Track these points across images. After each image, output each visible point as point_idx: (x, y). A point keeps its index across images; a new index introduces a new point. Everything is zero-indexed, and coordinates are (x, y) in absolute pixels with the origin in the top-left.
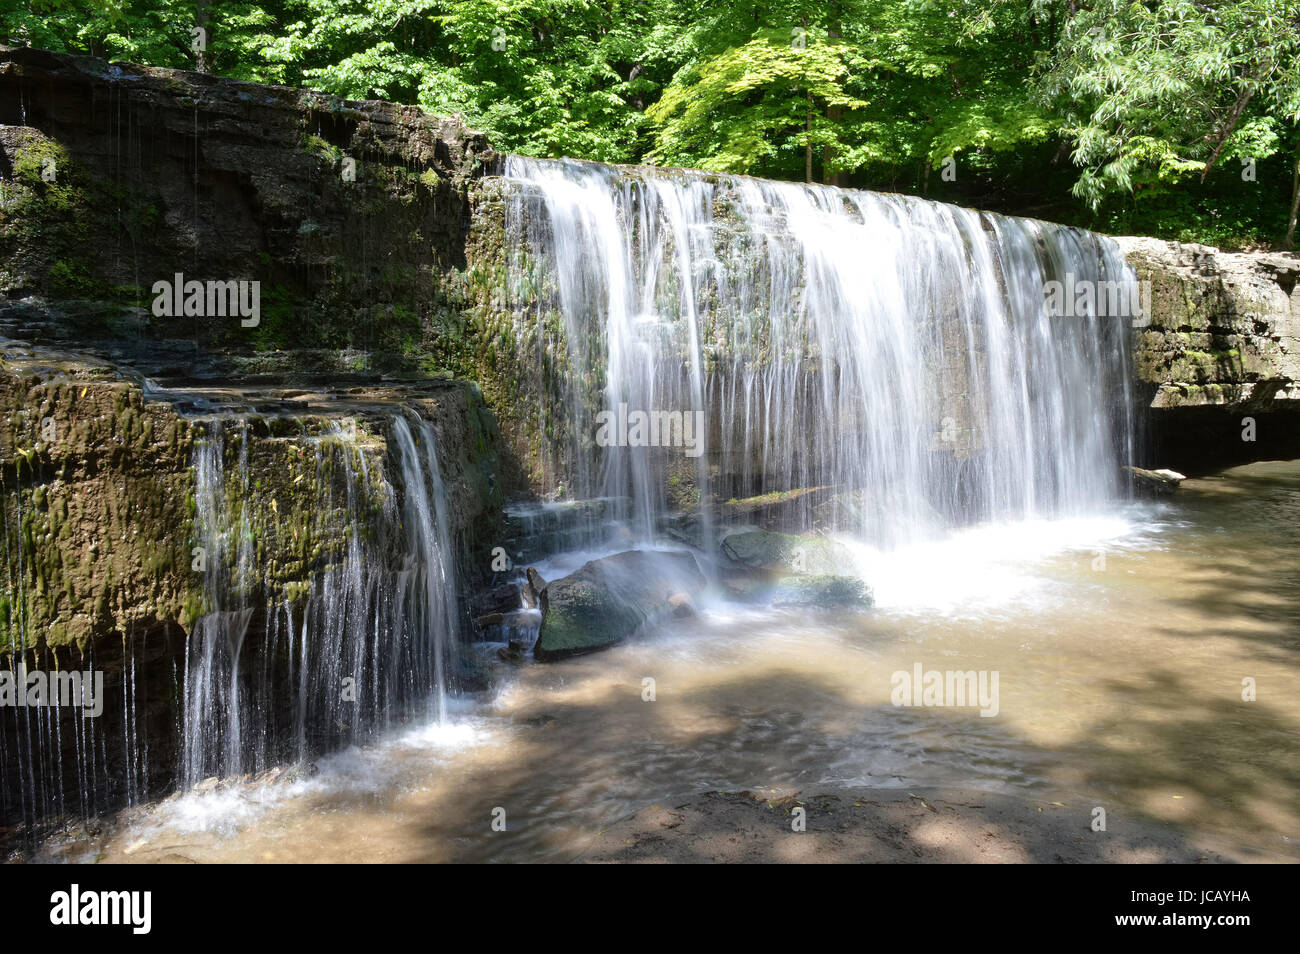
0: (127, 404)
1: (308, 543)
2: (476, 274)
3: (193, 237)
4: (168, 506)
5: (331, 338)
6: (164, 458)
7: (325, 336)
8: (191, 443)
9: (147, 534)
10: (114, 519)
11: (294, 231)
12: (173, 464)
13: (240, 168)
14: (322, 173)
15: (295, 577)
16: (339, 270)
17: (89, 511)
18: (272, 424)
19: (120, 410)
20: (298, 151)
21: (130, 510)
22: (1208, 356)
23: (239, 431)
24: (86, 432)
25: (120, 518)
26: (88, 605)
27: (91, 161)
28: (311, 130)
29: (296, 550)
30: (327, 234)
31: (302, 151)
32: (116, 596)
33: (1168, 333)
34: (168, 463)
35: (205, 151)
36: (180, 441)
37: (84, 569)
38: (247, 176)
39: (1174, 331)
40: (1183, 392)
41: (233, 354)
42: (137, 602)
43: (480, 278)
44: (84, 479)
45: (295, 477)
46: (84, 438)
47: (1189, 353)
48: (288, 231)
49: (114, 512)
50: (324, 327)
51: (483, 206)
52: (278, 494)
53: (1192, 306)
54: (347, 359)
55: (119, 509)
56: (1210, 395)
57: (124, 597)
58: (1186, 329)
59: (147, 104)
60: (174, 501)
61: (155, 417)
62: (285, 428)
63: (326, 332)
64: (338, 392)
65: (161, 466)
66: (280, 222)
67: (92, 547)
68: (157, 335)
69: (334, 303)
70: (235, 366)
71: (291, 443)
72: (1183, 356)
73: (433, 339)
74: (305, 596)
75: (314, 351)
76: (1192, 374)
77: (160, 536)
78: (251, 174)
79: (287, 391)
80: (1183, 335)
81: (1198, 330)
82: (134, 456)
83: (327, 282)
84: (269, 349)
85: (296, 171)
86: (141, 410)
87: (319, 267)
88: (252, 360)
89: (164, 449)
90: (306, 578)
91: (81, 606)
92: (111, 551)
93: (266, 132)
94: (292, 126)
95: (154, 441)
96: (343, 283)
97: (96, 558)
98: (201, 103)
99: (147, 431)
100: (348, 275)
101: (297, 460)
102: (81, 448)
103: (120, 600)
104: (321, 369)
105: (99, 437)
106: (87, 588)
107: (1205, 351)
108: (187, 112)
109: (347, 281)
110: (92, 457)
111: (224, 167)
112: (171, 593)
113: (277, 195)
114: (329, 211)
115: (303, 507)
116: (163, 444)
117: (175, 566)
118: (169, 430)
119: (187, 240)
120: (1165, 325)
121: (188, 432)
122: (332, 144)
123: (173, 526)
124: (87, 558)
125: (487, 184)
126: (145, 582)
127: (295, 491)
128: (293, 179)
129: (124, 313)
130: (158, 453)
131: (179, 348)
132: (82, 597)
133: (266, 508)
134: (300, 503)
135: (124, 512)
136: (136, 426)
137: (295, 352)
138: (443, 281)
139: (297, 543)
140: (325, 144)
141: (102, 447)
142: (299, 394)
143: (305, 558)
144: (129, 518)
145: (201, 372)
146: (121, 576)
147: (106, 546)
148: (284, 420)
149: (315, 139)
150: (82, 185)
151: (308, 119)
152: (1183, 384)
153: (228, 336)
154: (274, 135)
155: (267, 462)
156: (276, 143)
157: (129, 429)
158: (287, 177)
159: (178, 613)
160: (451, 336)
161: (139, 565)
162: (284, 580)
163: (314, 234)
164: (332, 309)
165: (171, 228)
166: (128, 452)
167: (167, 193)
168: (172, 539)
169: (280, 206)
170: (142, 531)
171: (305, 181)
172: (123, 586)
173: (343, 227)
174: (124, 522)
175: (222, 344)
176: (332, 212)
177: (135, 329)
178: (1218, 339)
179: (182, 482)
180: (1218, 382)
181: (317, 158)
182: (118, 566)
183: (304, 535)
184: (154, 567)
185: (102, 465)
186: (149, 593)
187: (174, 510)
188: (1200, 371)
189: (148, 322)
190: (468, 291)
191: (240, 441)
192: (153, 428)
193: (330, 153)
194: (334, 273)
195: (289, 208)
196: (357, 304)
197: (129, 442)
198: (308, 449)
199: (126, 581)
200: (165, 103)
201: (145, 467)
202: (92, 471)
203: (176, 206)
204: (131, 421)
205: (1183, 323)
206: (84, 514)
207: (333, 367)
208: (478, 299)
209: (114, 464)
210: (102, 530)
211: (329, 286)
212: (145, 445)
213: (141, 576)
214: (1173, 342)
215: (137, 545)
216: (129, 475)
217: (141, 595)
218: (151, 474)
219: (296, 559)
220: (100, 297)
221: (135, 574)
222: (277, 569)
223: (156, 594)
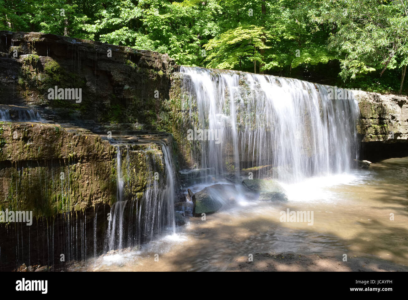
0: (98, 141)
1: (143, 181)
2: (172, 101)
3: (94, 90)
4: (107, 171)
5: (132, 120)
6: (107, 156)
7: (130, 119)
8: (114, 152)
9: (101, 179)
10: (93, 174)
11: (123, 88)
12: (109, 158)
13: (108, 70)
14: (131, 71)
15: (139, 191)
16: (135, 100)
17: (87, 172)
18: (134, 147)
19: (96, 143)
20: (124, 65)
21: (97, 171)
22: (378, 126)
23: (126, 149)
24: (87, 149)
25: (95, 174)
26: (86, 199)
27: (65, 67)
28: (128, 58)
29: (140, 183)
30: (131, 89)
31: (126, 65)
32: (93, 196)
33: (367, 119)
34: (107, 158)
35: (98, 65)
36: (111, 152)
37: (85, 189)
38: (110, 72)
39: (368, 119)
40: (371, 137)
41: (105, 125)
42: (98, 198)
43: (173, 102)
44: (86, 163)
45: (140, 162)
46: (86, 151)
47: (373, 125)
48: (121, 88)
49: (93, 172)
50: (130, 117)
51: (174, 81)
52: (136, 167)
53: (374, 111)
54: (136, 126)
55: (94, 171)
56: (379, 138)
57: (95, 197)
58: (372, 118)
59: (83, 50)
60: (109, 169)
61: (105, 145)
62: (137, 148)
63: (131, 118)
64: (140, 137)
65: (106, 159)
66: (119, 86)
67: (87, 182)
68: (83, 119)
69: (133, 110)
70: (105, 128)
71: (139, 152)
72: (371, 126)
73: (160, 120)
74: (142, 197)
75: (127, 124)
76: (374, 132)
77: (105, 179)
78: (111, 71)
79: (126, 136)
80: (371, 120)
81: (375, 119)
82: (99, 156)
83: (131, 103)
84: (114, 123)
85: (124, 71)
86: (101, 143)
87: (129, 99)
88: (110, 126)
89: (107, 154)
90: (142, 191)
91: (84, 199)
92: (92, 183)
93: (116, 59)
94: (123, 57)
95: (104, 152)
96: (136, 104)
97: (88, 186)
98: (98, 51)
99: (102, 149)
100: (137, 101)
101: (141, 157)
102: (85, 154)
103: (94, 197)
104: (129, 129)
105: (90, 150)
106: (86, 194)
107: (377, 125)
108: (94, 53)
109: (137, 103)
110: (88, 156)
111: (103, 69)
112: (107, 195)
113: (118, 77)
114: (132, 83)
115: (142, 171)
116: (106, 152)
117: (108, 187)
118: (108, 148)
119: (93, 91)
120: (366, 117)
121: (113, 149)
122: (133, 63)
123: (108, 176)
124: (86, 185)
125: (175, 75)
126: (101, 192)
127: (140, 166)
128: (123, 73)
129: (74, 112)
130: (105, 155)
131: (89, 123)
132: (84, 197)
133: (132, 171)
134: (141, 170)
135: (96, 172)
136: (100, 147)
137: (122, 124)
138: (163, 103)
139: (140, 181)
140: (132, 63)
141: (90, 153)
142: (129, 137)
143: (142, 186)
144: (97, 174)
146: (94, 191)
147: (91, 182)
149: (129, 61)
150: (63, 74)
151: (127, 55)
152: (371, 135)
153: (103, 119)
154: (118, 60)
155: (133, 158)
156: (118, 62)
157: (98, 148)
158: (121, 72)
159: (108, 202)
160: (165, 119)
161: (99, 187)
162: (136, 192)
163: (128, 89)
164: (132, 111)
165: (88, 87)
166: (97, 155)
167: (86, 76)
168: (108, 180)
169: (119, 81)
170: (100, 178)
171: (126, 74)
172: (95, 193)
173: (136, 87)
174: (95, 175)
175: (101, 122)
176: (133, 83)
177: (78, 117)
178: (381, 121)
179: (111, 163)
180: (381, 134)
181: (129, 67)
182: (94, 188)
183: (142, 179)
184: (103, 188)
185: (90, 159)
186: (101, 196)
187: (108, 172)
188: (376, 131)
189: (81, 115)
190: (170, 106)
191: (126, 152)
192: (104, 148)
193: (133, 65)
194: (133, 101)
195: (121, 81)
196: (139, 110)
197: (98, 152)
198: (144, 154)
199: (96, 192)
200: (88, 50)
201: (101, 159)
202: (88, 160)
203: (89, 81)
204: (98, 146)
205: (371, 116)
206: (85, 173)
207: (133, 129)
208: (173, 109)
209: (94, 158)
210: (90, 177)
211: (132, 104)
212: (102, 153)
213: (100, 191)
214: (368, 122)
215: (99, 182)
216: (97, 162)
217: (99, 196)
218: (103, 161)
219: (139, 186)
220: (67, 107)
221: (98, 190)
222: (135, 189)
223: (103, 196)
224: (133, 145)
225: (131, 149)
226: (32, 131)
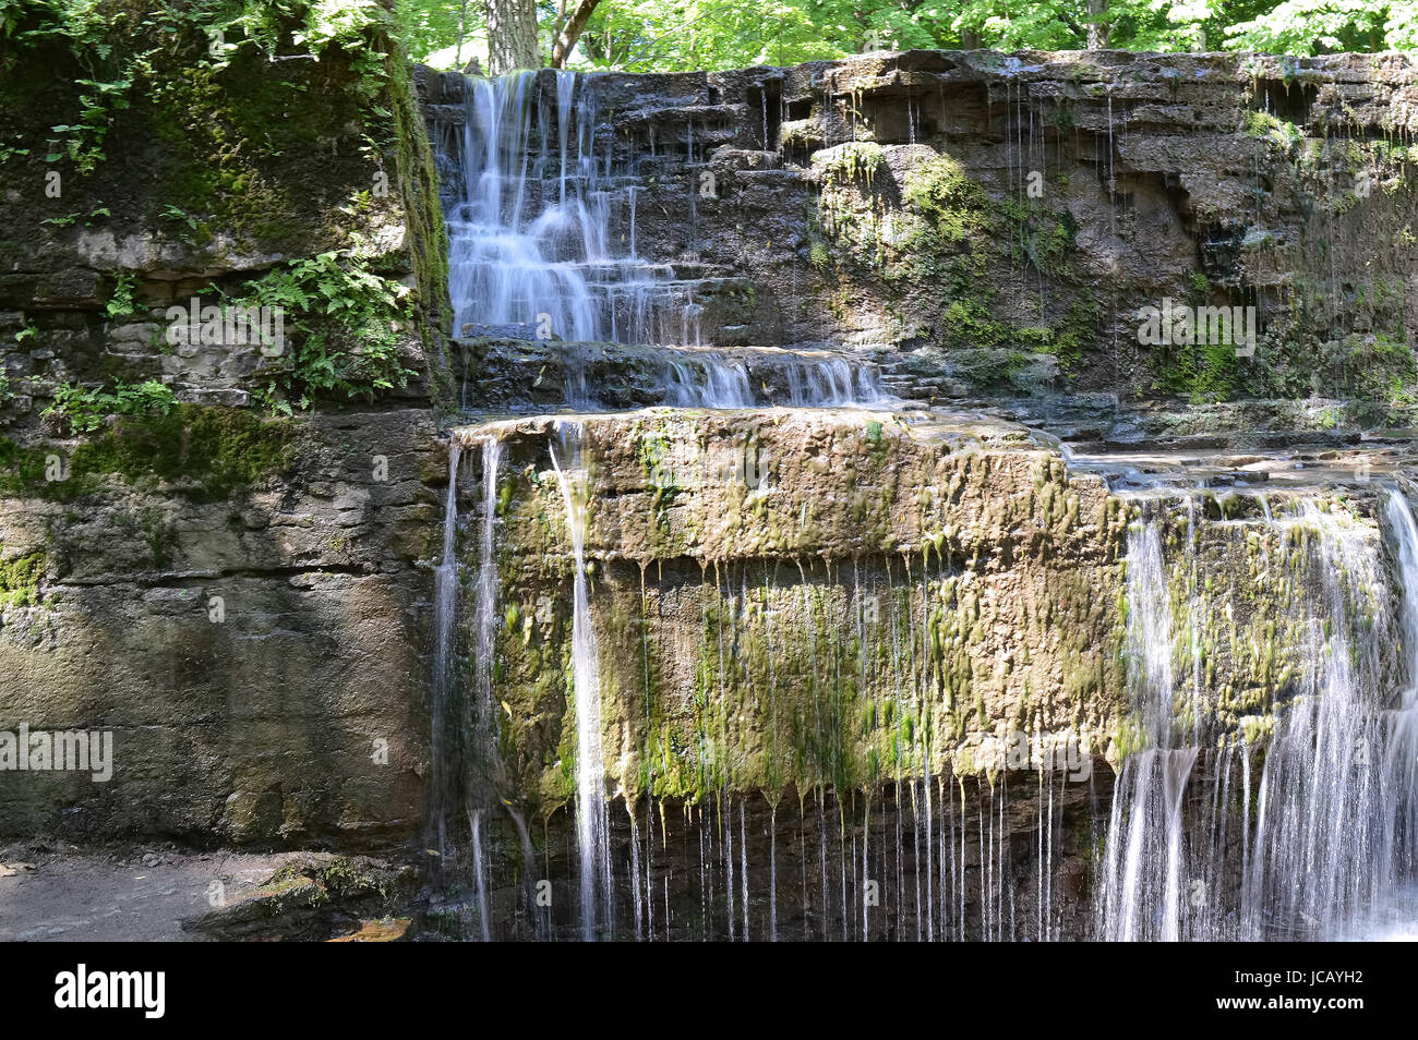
0: (1048, 478)
1: (1271, 664)
3: (1109, 261)
4: (1096, 608)
5: (1289, 384)
6: (1092, 545)
7: (1281, 381)
8: (1125, 527)
9: (1070, 643)
10: (1032, 622)
11: (1237, 243)
12: (1103, 554)
13: (1167, 168)
14: (1272, 161)
15: (1252, 710)
16: (1299, 291)
17: (1003, 610)
18: (1226, 503)
19: (1041, 485)
20: (1239, 135)
21: (1050, 611)
23: (1185, 512)
24: (1002, 513)
25: (1039, 621)
26: (1001, 726)
27: (988, 177)
28: (1255, 106)
29: (1257, 673)
30: (1281, 243)
31: (1246, 134)
32: (1032, 719)
34: (1095, 553)
35: (1122, 150)
36: (1111, 525)
37: (996, 683)
38: (1175, 177)
41: (1164, 410)
42: (1057, 727)
44: (998, 571)
45: (1256, 574)
46: (999, 520)
48: (1229, 243)
49: (1032, 612)
50: (1279, 369)
52: (1235, 596)
54: (1311, 412)
55: (1038, 609)
57: (1042, 721)
59: (1051, 99)
60: (1104, 603)
61: (1082, 493)
62: (1242, 508)
63: (1282, 375)
64: (1304, 458)
65: (1088, 556)
66: (1218, 232)
67: (1006, 656)
68: (1068, 388)
69: (1292, 336)
70: (1166, 426)
71: (1251, 528)
74: (1268, 738)
75: (1265, 402)
77: (1087, 647)
78: (1179, 172)
79: (1236, 457)
82: (1057, 543)
83: (1282, 308)
84: (1207, 401)
85: (1238, 163)
86: (1064, 485)
87: (1271, 289)
88: (1185, 416)
89: (1092, 535)
90: (1269, 711)
91: (992, 729)
92: (1028, 663)
93: (1198, 116)
94: (1231, 103)
95: (1080, 525)
96: (1303, 310)
97: (1011, 670)
98: (1117, 89)
99: (1072, 511)
100: (1310, 296)
101: (1258, 551)
102: (996, 533)
103: (1037, 724)
104: (1277, 427)
105: (1016, 519)
106: (999, 706)
108: (1098, 103)
109: (1310, 305)
110: (1007, 543)
111: (1146, 167)
112: (1098, 719)
113: (1213, 196)
114: (1282, 212)
115: (1266, 615)
116: (1089, 528)
117: (1103, 685)
118: (1098, 510)
119: (1102, 266)
121: (1122, 515)
122: (1284, 121)
123: (1102, 634)
124: (1001, 668)
126: (1067, 703)
127: (1256, 593)
128: (1235, 174)
129: (1028, 363)
130: (1084, 540)
131: (1095, 404)
132: (994, 717)
133: (1217, 615)
134: (1263, 609)
135: (1043, 613)
136: (1058, 505)
137: (1242, 404)
139: (1258, 664)
140: (1276, 122)
141: (1018, 532)
142: (1251, 461)
143: (1268, 684)
144: (1049, 621)
145: (1124, 434)
146: (1038, 694)
147: (1022, 655)
148: (1241, 497)
149: (1262, 117)
150: (979, 208)
151: (1251, 90)
153: (1154, 387)
154: (1208, 119)
155: (1220, 553)
156: (1210, 129)
157: (1051, 509)
158: (1226, 172)
159: (1105, 747)
161: (1061, 681)
162: (1239, 713)
163: (1265, 245)
164: (1290, 345)
165: (1083, 252)
166: (1050, 539)
167: (1076, 207)
168: (1101, 651)
169: (1219, 212)
170: (1064, 638)
171: (1250, 175)
172: (1041, 707)
173: (1303, 232)
174: (1043, 625)
175: (1147, 397)
176: (1287, 213)
177: (1044, 382)
179: (1113, 576)
181: (1265, 142)
182: (1036, 682)
183: (1267, 654)
184: (1078, 686)
185: (1019, 555)
186: (1072, 718)
187: (1103, 613)
189: (1057, 373)
191: (1186, 525)
192: (1079, 508)
193: (1284, 133)
194: (1291, 294)
195: (1230, 213)
196: (1324, 336)
197: (1051, 526)
198: (1274, 537)
199: (1045, 701)
200: (1072, 94)
201: (1070, 556)
202: (1008, 561)
203: (1087, 223)
204: (1053, 499)
206: (998, 614)
207: (1292, 423)
209: (1033, 553)
210: (1018, 635)
211: (1284, 313)
212: (1069, 530)
213: (1062, 696)
215: (1058, 656)
216: (1050, 567)
217: (1062, 720)
218: (1076, 566)
219: (1253, 685)
220: (1001, 344)
221: (1055, 693)
222: (1232, 697)
223: (1079, 721)
224: (1222, 496)
225: (1212, 510)
226: (774, 442)
